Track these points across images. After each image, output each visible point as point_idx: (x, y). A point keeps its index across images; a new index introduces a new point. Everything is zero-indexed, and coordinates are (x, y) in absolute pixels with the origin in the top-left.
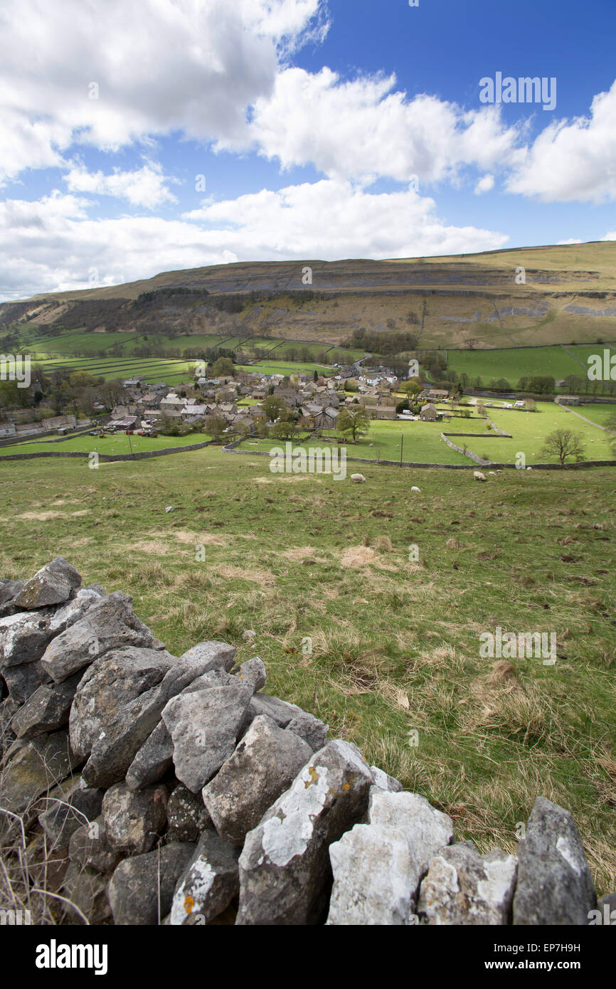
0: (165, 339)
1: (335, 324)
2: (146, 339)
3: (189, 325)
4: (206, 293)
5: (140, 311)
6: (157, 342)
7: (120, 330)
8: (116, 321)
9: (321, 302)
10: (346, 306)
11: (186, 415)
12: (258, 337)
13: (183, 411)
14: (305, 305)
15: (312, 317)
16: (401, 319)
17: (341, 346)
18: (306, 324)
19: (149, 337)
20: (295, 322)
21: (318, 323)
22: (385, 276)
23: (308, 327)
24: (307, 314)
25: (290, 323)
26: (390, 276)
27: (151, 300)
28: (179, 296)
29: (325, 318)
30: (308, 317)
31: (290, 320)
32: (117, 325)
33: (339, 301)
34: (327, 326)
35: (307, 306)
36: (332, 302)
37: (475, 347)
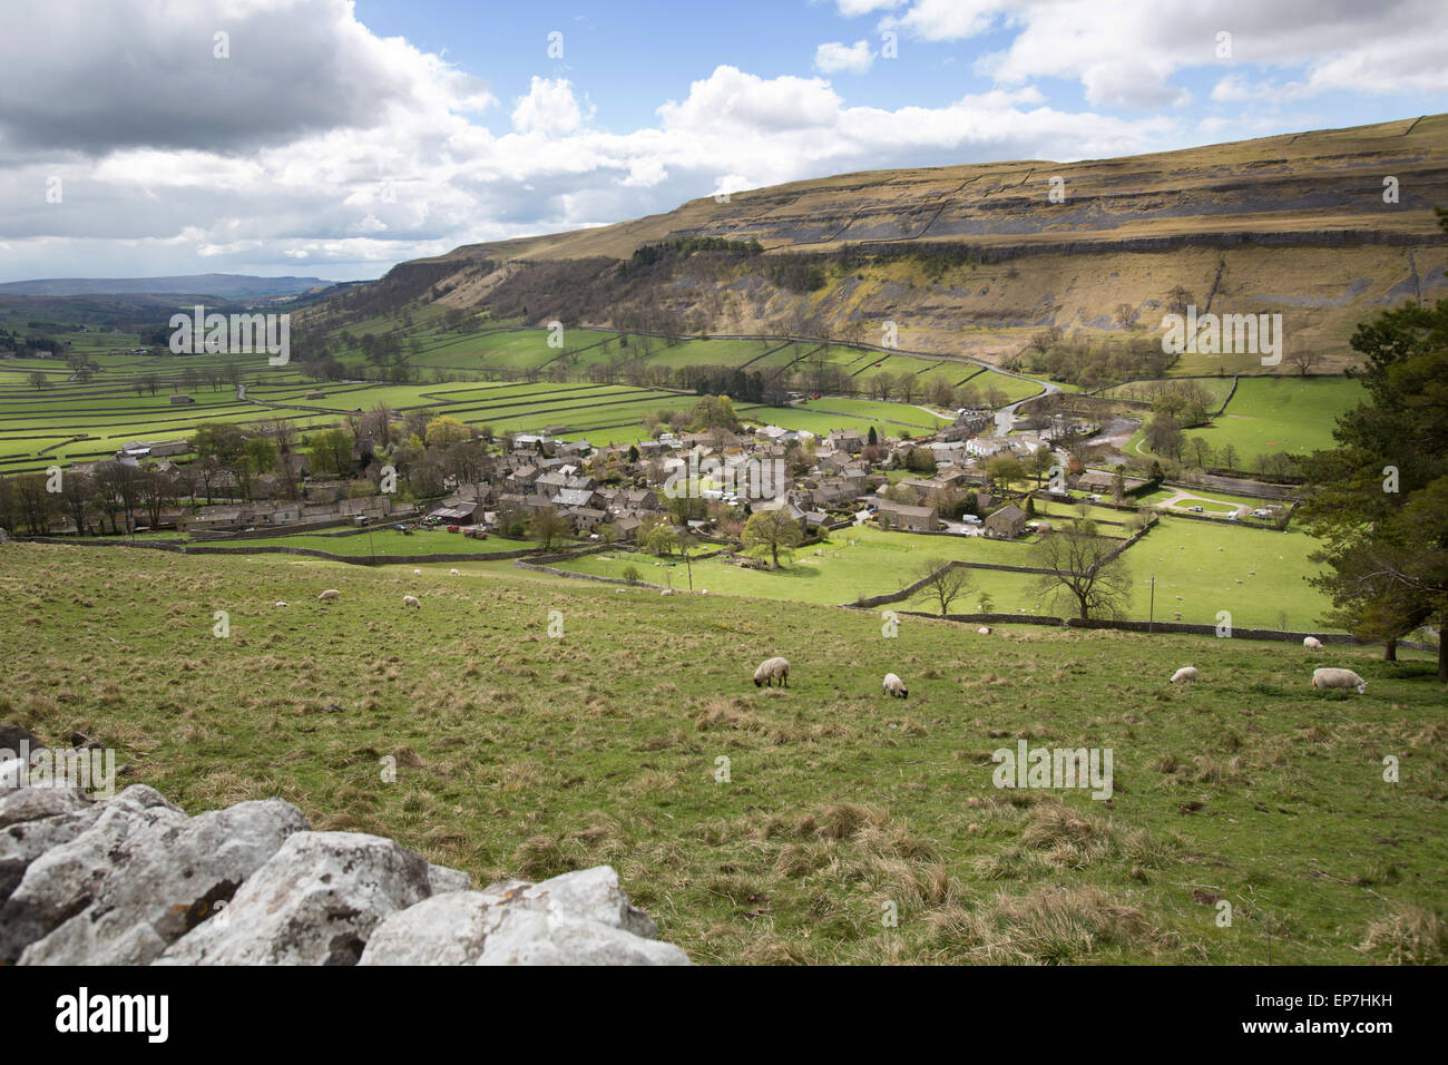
0: (658, 344)
1: (1003, 316)
2: (624, 344)
3: (713, 316)
4: (758, 249)
5: (628, 286)
6: (642, 352)
7: (585, 324)
8: (582, 304)
9: (982, 269)
10: (1033, 276)
11: (559, 505)
12: (840, 344)
13: (557, 499)
14: (947, 276)
15: (958, 302)
16: (1155, 305)
17: (1005, 366)
18: (942, 317)
19: (632, 338)
20: (924, 311)
21: (966, 314)
22: (1146, 201)
23: (945, 322)
24: (948, 293)
25: (911, 315)
26: (1158, 200)
27: (652, 262)
28: (705, 254)
29: (984, 304)
30: (949, 301)
31: (912, 307)
32: (582, 313)
33: (1019, 265)
34: (985, 321)
35: (952, 277)
36: (1005, 268)
37: (1313, 369)
